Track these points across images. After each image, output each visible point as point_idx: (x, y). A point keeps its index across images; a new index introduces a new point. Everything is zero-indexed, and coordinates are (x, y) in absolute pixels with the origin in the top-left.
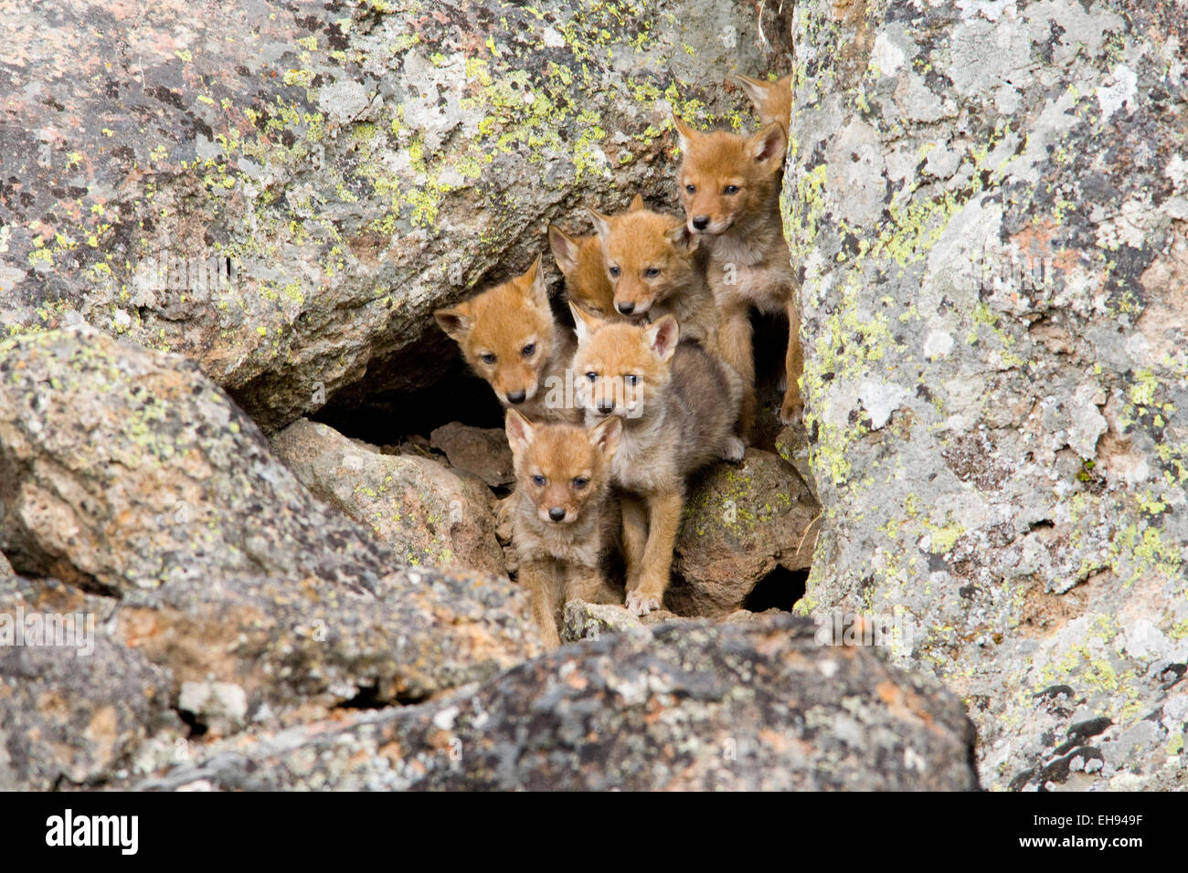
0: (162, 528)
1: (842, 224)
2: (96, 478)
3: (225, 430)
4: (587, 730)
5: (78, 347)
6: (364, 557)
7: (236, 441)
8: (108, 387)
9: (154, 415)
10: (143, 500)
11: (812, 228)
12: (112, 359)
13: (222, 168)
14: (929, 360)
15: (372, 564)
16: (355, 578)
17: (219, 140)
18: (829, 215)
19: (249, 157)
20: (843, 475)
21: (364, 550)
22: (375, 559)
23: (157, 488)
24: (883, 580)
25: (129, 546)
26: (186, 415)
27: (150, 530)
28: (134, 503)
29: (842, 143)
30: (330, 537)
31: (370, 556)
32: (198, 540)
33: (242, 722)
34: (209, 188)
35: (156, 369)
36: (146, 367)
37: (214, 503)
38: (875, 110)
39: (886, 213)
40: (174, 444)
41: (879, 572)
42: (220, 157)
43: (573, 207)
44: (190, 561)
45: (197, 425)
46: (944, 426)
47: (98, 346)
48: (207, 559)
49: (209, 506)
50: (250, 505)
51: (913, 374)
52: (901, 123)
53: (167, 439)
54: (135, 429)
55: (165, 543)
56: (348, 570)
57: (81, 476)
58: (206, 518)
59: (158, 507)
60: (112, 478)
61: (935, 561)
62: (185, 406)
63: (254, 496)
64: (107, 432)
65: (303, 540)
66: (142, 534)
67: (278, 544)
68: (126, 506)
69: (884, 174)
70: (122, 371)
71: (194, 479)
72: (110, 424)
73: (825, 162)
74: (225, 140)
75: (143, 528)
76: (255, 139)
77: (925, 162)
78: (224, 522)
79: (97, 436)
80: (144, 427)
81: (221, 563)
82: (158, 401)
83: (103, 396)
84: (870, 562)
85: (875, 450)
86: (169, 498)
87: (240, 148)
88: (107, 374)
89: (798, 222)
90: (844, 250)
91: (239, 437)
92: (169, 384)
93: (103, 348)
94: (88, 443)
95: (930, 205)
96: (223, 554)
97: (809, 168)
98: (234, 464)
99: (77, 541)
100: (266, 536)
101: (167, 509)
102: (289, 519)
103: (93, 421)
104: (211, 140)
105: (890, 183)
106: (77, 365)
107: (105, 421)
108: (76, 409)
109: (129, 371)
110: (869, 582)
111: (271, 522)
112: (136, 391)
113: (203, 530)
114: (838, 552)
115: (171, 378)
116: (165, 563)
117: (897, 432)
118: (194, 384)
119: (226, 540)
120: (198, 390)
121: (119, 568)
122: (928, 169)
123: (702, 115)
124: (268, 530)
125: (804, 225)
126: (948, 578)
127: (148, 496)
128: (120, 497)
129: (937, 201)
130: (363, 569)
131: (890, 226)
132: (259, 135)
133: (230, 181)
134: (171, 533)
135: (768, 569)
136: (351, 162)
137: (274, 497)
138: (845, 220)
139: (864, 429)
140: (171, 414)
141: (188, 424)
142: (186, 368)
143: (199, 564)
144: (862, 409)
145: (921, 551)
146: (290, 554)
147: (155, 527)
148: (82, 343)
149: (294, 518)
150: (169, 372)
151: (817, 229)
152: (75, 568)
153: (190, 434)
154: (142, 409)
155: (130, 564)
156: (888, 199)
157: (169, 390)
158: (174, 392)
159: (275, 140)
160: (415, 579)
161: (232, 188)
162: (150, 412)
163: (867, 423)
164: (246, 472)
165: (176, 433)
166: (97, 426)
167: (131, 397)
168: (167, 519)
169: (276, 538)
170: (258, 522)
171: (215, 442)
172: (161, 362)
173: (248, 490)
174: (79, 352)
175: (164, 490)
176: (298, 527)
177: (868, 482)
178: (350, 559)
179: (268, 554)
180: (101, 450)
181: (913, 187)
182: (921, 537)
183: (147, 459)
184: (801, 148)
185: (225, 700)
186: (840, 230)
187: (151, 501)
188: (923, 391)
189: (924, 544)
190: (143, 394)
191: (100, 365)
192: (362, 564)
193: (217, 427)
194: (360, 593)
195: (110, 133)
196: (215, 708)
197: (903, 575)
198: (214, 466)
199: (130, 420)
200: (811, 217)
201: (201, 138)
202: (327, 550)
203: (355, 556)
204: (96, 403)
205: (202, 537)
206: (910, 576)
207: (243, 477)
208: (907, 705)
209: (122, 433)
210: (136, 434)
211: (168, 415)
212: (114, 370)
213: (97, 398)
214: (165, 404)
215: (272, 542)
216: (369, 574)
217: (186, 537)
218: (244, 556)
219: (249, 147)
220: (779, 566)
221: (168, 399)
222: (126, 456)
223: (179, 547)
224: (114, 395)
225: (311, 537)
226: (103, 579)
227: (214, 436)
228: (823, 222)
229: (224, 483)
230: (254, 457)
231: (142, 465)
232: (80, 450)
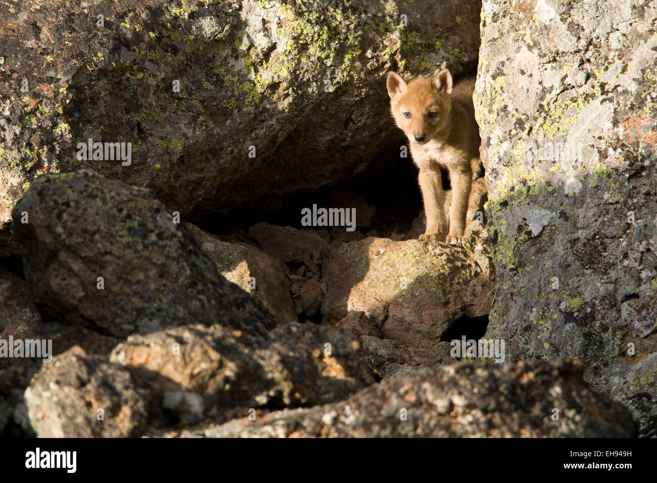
0: (136, 294)
1: (514, 112)
2: (96, 262)
3: (174, 235)
4: (416, 428)
5: (86, 182)
6: (256, 313)
7: (180, 242)
8: (104, 207)
9: (131, 225)
10: (125, 276)
11: (495, 114)
12: (106, 191)
13: (135, 67)
14: (567, 196)
15: (259, 318)
16: (252, 327)
17: (134, 50)
18: (506, 107)
19: (151, 61)
20: (514, 264)
21: (255, 310)
22: (262, 315)
23: (133, 269)
24: (536, 327)
25: (116, 304)
26: (150, 225)
27: (128, 295)
28: (120, 278)
29: (515, 64)
30: (236, 301)
31: (259, 312)
32: (158, 302)
33: (201, 416)
34: (128, 79)
35: (132, 197)
36: (126, 196)
37: (167, 279)
38: (536, 44)
39: (541, 106)
40: (143, 243)
41: (535, 322)
42: (135, 60)
43: (342, 95)
44: (153, 314)
45: (157, 232)
46: (575, 236)
47: (98, 183)
48: (164, 314)
49: (164, 282)
50: (189, 281)
51: (556, 204)
52: (551, 53)
53: (139, 240)
54: (121, 233)
55: (137, 302)
56: (247, 322)
57: (87, 261)
58: (162, 288)
59: (134, 281)
60: (106, 262)
61: (568, 316)
62: (150, 220)
63: (191, 275)
64: (103, 234)
65: (220, 303)
66: (124, 297)
67: (207, 305)
68: (114, 280)
69: (541, 83)
70: (112, 197)
71: (154, 264)
72: (105, 230)
73: (504, 74)
74: (137, 50)
75: (124, 293)
76: (155, 50)
77: (566, 76)
78: (173, 291)
79: (97, 237)
80: (125, 232)
81: (172, 316)
82: (133, 217)
83: (101, 213)
84: (529, 316)
85: (533, 249)
86: (141, 276)
87: (146, 55)
88: (104, 200)
89: (486, 111)
90: (515, 128)
91: (182, 240)
92: (139, 206)
93: (100, 184)
94: (92, 241)
95: (569, 102)
96: (172, 310)
97: (494, 77)
98: (180, 256)
99: (84, 300)
100: (200, 300)
101: (139, 282)
102: (212, 290)
103: (95, 228)
104: (129, 50)
105: (544, 88)
106: (85, 194)
107: (102, 228)
108: (85, 220)
109: (116, 198)
110: (528, 329)
111: (202, 292)
112: (120, 210)
113: (161, 296)
114: (508, 310)
115: (142, 203)
116: (139, 315)
117: (546, 239)
118: (155, 207)
119: (174, 302)
120: (158, 211)
121: (109, 316)
122: (568, 81)
123: (418, 41)
124: (201, 297)
125: (490, 111)
126: (576, 327)
127: (128, 274)
128: (111, 274)
129: (574, 100)
130: (256, 321)
131: (543, 114)
132: (157, 47)
133: (140, 75)
134: (141, 297)
135: (457, 317)
136: (210, 65)
137: (203, 276)
138: (517, 110)
139: (526, 237)
140: (142, 225)
141: (152, 231)
142: (150, 197)
143: (159, 316)
144: (526, 224)
145: (560, 311)
146: (214, 312)
147: (132, 293)
148: (88, 180)
149: (215, 290)
150: (140, 199)
151: (498, 115)
152: (83, 316)
153: (153, 237)
154: (125, 221)
155: (116, 315)
156: (542, 99)
157: (140, 210)
158: (143, 211)
159: (167, 51)
160: (294, 329)
161: (142, 79)
162: (128, 224)
163: (529, 233)
164: (187, 261)
165: (145, 236)
166: (98, 231)
167: (118, 214)
168: (139, 288)
169: (206, 302)
170: (195, 291)
171: (168, 242)
172: (135, 193)
173: (188, 272)
174: (86, 186)
175: (137, 271)
176: (217, 295)
177: (529, 268)
178: (248, 315)
179: (201, 311)
180: (99, 245)
181: (558, 91)
182: (560, 302)
183: (127, 252)
184: (488, 66)
185: (191, 403)
186: (513, 116)
187: (129, 277)
188: (563, 215)
189: (563, 306)
190: (125, 212)
191: (99, 194)
192: (254, 318)
193: (168, 233)
194: (254, 335)
195: (70, 44)
196: (185, 408)
197: (549, 324)
198: (167, 257)
199: (117, 228)
200: (495, 107)
201: (124, 50)
202: (234, 309)
203: (250, 312)
204: (97, 217)
205: (160, 300)
206: (553, 326)
207: (185, 264)
208: (601, 414)
209: (112, 235)
210: (121, 237)
211: (139, 225)
212: (108, 197)
213: (97, 214)
214: (138, 218)
215: (203, 304)
216: (259, 324)
217: (150, 300)
218: (186, 312)
219: (152, 55)
220: (464, 315)
221: (139, 216)
222: (115, 249)
223: (147, 305)
224: (108, 212)
225: (225, 300)
226: (99, 323)
227: (167, 238)
228: (502, 110)
229: (174, 267)
230: (190, 251)
231: (124, 255)
232: (86, 246)
